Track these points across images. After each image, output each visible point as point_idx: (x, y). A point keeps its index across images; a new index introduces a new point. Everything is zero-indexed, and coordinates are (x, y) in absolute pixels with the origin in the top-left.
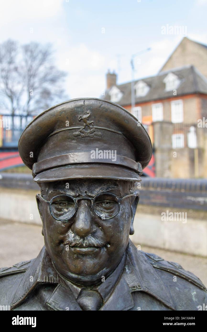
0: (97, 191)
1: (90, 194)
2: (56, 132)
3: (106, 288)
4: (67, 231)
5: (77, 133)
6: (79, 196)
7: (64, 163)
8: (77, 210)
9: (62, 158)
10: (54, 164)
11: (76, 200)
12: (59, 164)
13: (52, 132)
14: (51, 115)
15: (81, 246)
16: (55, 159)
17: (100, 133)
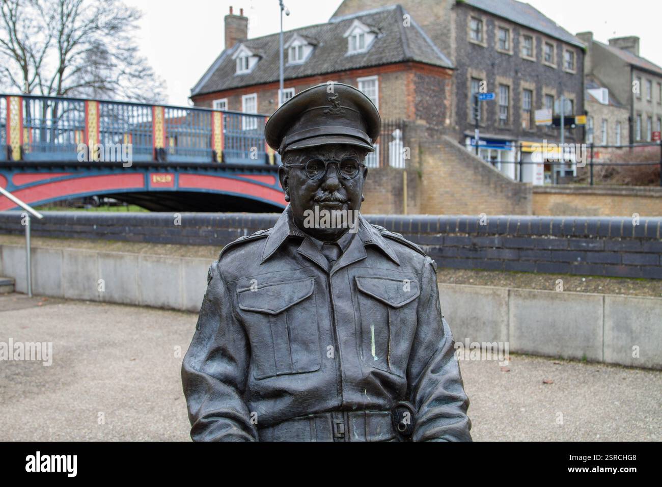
0: (342, 156)
1: (337, 159)
2: (309, 109)
3: (344, 242)
4: (317, 189)
5: (327, 111)
6: (328, 160)
7: (317, 134)
8: (326, 173)
9: (314, 130)
10: (308, 135)
11: (326, 163)
12: (312, 135)
13: (307, 108)
14: (306, 96)
15: (330, 200)
16: (308, 131)
17: (344, 111)
